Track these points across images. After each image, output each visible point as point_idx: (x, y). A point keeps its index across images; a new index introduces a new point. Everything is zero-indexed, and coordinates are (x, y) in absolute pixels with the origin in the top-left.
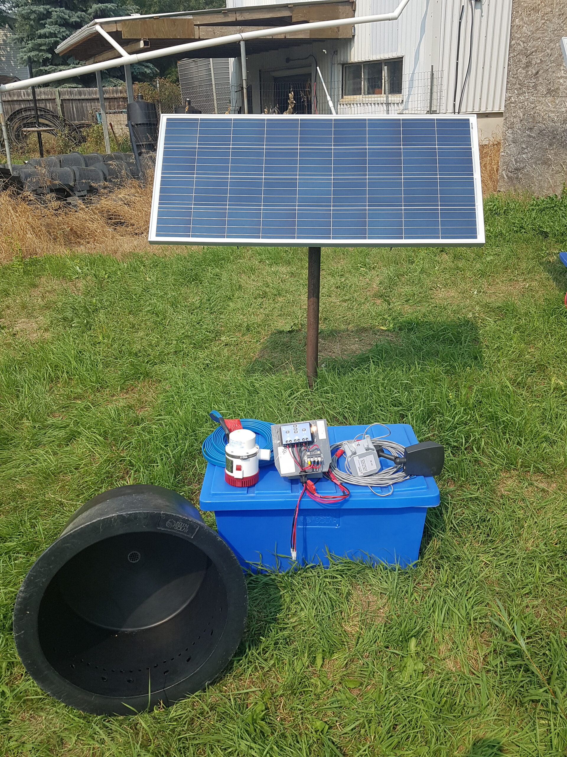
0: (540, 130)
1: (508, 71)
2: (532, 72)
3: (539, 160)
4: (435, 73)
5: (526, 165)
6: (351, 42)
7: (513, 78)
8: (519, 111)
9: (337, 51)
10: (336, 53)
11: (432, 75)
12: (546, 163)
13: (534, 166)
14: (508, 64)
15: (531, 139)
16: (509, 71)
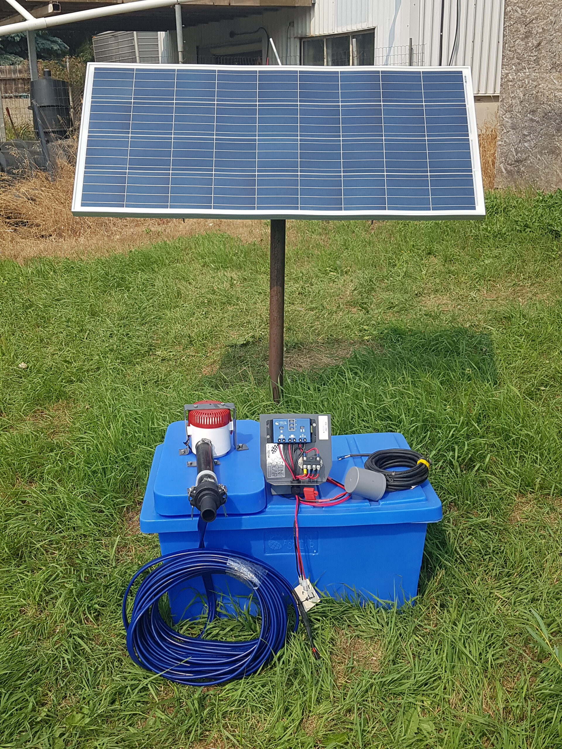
0: (544, 113)
1: (503, 43)
2: (533, 43)
3: (544, 149)
4: (414, 47)
5: (529, 156)
6: (310, 10)
7: (510, 51)
8: (518, 91)
9: (293, 22)
10: (292, 24)
11: (411, 49)
12: (553, 152)
13: (539, 156)
14: (504, 34)
15: (534, 124)
16: (505, 43)
